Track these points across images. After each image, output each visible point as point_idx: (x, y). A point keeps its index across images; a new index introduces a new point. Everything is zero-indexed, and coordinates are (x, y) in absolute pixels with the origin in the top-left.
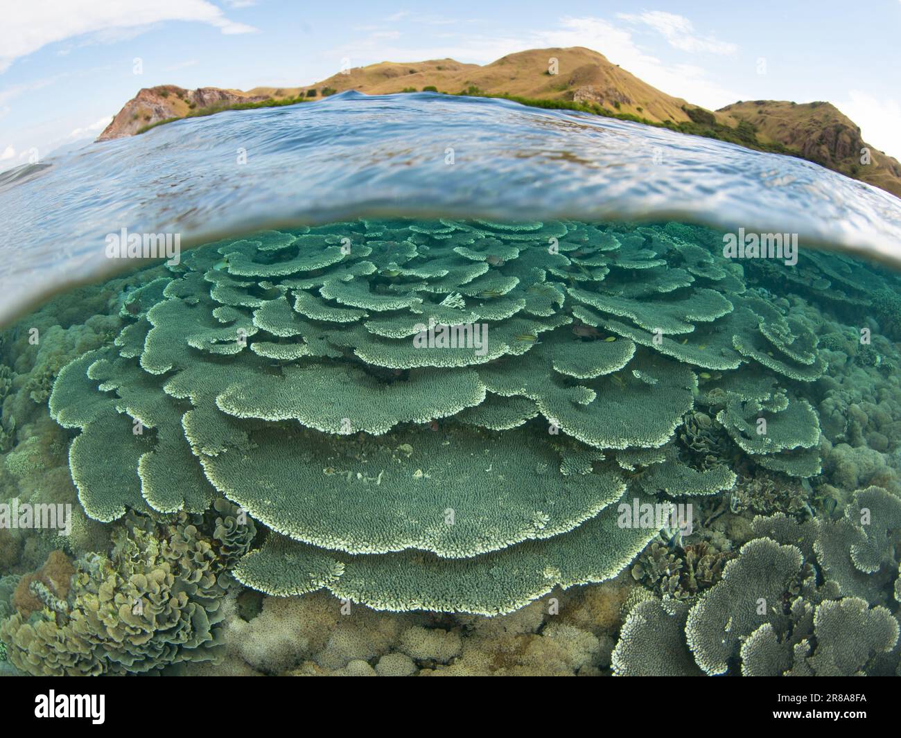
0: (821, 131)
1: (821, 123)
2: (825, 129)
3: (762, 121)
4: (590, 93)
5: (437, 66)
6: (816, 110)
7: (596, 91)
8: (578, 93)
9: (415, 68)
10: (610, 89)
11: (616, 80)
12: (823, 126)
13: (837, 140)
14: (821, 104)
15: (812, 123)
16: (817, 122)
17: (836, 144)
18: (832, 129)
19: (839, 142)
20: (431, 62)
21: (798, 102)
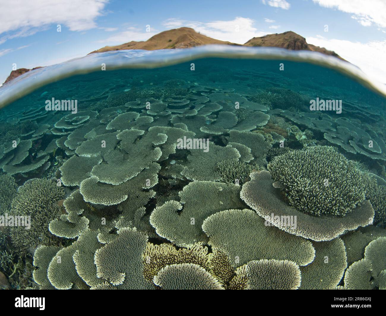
0: (288, 43)
1: (288, 40)
2: (290, 42)
3: (264, 43)
4: (182, 45)
5: (127, 45)
6: (286, 35)
7: (185, 44)
8: (177, 46)
9: (119, 48)
10: (191, 42)
11: (195, 39)
12: (289, 41)
13: (295, 44)
14: (288, 32)
15: (284, 40)
16: (286, 40)
17: (295, 47)
18: (293, 41)
19: (296, 45)
20: (125, 44)
21: (279, 33)
